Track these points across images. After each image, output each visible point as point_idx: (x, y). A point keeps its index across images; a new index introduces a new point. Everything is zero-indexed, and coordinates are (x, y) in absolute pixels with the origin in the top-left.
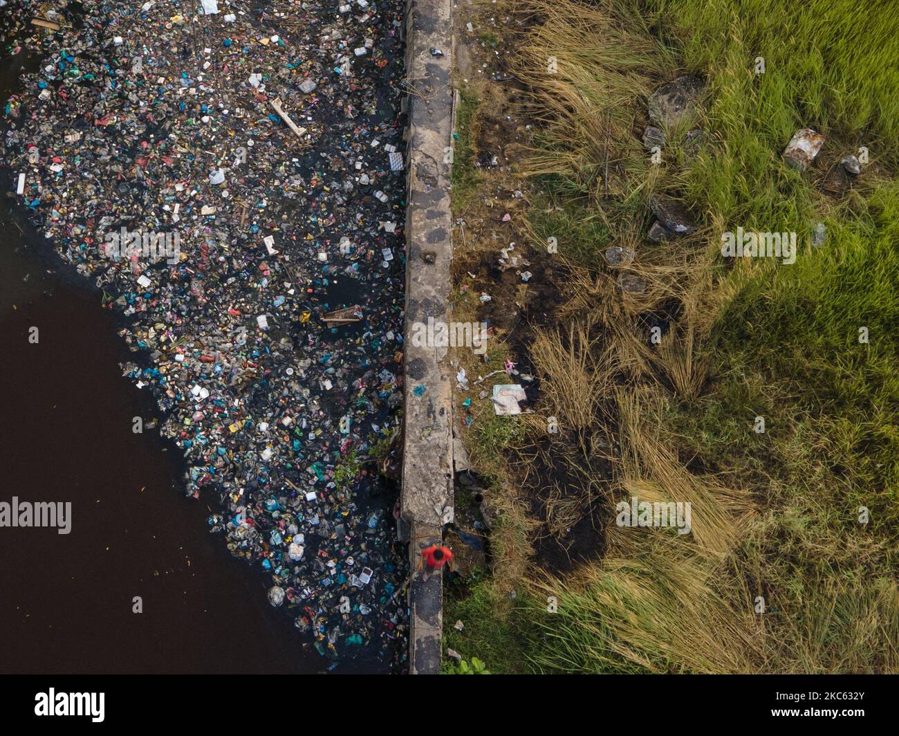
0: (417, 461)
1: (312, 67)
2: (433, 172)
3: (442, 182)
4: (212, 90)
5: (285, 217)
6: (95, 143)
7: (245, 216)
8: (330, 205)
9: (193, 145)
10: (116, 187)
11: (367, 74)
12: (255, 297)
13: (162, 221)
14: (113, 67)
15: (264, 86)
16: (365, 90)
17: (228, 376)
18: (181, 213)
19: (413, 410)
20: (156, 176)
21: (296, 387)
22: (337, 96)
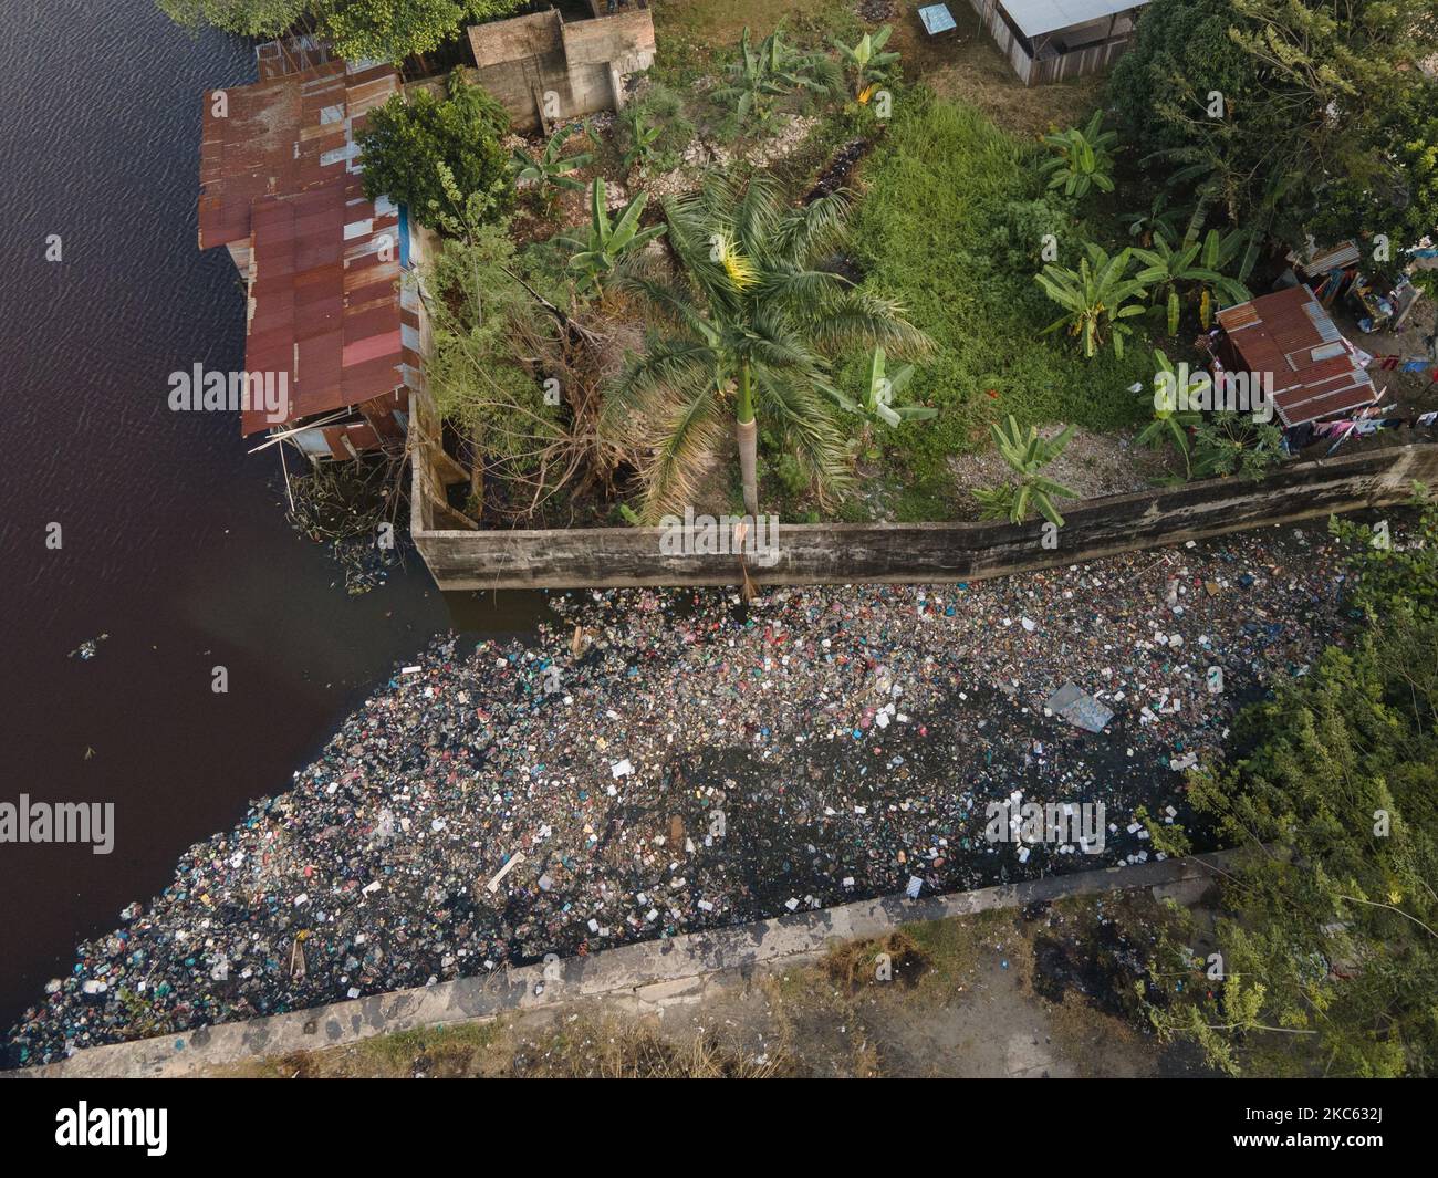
0: (116, 1055)
1: (567, 881)
2: (403, 1012)
3: (391, 1023)
4: (529, 795)
5: (403, 894)
6: (458, 715)
7: (402, 858)
8: (418, 934)
9: (470, 794)
10: (414, 745)
11: (567, 938)
12: (323, 887)
13: (393, 787)
14: (540, 705)
15: (539, 841)
16: (549, 941)
17: (250, 881)
18: (401, 801)
19: (162, 1042)
20: (436, 773)
21: (241, 947)
22: (538, 914)
